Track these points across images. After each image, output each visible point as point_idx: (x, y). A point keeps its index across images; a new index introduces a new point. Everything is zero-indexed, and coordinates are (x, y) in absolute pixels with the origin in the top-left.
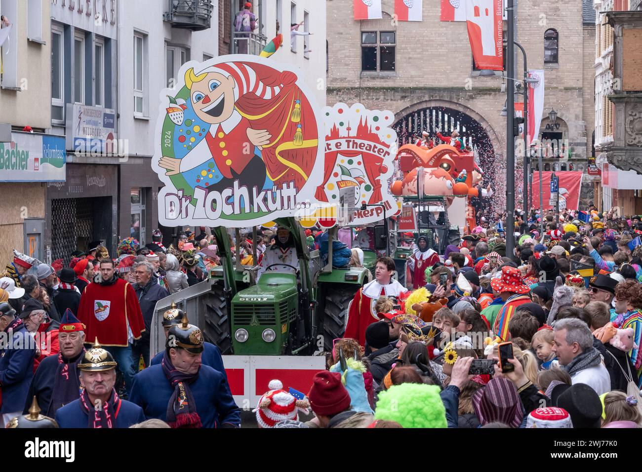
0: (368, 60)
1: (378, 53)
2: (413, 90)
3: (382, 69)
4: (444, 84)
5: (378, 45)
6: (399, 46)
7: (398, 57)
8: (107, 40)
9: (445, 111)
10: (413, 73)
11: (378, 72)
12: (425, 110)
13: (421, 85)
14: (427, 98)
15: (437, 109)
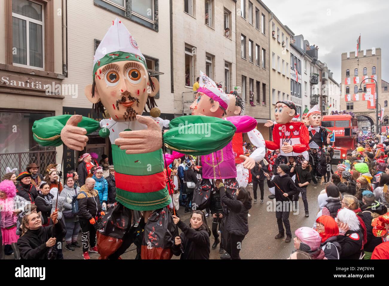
0: (348, 108)
1: (350, 106)
2: (357, 113)
3: (351, 109)
4: (363, 111)
5: (350, 105)
6: (354, 105)
7: (354, 107)
8: (300, 107)
9: (363, 116)
10: (357, 109)
11: (350, 110)
12: (359, 116)
13: (359, 112)
14: (360, 114)
15: (362, 116)
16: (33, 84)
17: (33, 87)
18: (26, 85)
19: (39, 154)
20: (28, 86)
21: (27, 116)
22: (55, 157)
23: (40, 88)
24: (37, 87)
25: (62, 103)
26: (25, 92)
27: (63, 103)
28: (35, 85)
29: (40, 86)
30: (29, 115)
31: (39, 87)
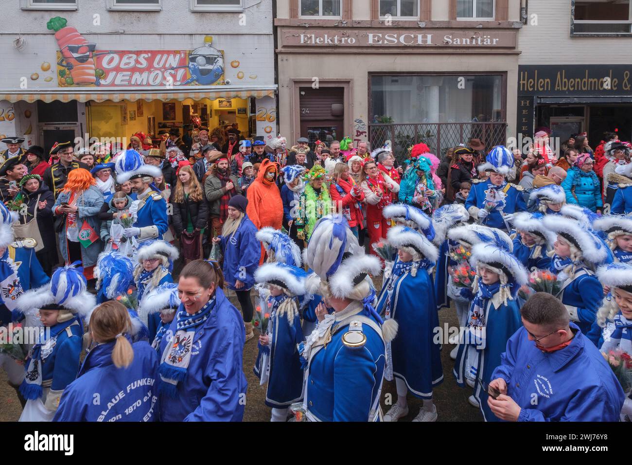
16: (479, 39)
17: (479, 43)
18: (471, 42)
19: (484, 126)
20: (474, 43)
21: (471, 80)
22: (505, 131)
23: (489, 43)
24: (485, 43)
25: (517, 60)
26: (470, 51)
27: (519, 60)
28: (482, 41)
29: (489, 40)
30: (473, 78)
31: (487, 43)
